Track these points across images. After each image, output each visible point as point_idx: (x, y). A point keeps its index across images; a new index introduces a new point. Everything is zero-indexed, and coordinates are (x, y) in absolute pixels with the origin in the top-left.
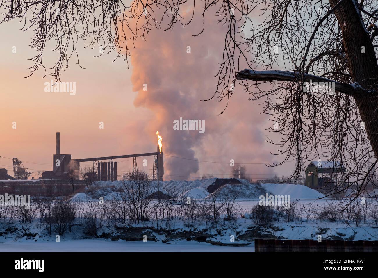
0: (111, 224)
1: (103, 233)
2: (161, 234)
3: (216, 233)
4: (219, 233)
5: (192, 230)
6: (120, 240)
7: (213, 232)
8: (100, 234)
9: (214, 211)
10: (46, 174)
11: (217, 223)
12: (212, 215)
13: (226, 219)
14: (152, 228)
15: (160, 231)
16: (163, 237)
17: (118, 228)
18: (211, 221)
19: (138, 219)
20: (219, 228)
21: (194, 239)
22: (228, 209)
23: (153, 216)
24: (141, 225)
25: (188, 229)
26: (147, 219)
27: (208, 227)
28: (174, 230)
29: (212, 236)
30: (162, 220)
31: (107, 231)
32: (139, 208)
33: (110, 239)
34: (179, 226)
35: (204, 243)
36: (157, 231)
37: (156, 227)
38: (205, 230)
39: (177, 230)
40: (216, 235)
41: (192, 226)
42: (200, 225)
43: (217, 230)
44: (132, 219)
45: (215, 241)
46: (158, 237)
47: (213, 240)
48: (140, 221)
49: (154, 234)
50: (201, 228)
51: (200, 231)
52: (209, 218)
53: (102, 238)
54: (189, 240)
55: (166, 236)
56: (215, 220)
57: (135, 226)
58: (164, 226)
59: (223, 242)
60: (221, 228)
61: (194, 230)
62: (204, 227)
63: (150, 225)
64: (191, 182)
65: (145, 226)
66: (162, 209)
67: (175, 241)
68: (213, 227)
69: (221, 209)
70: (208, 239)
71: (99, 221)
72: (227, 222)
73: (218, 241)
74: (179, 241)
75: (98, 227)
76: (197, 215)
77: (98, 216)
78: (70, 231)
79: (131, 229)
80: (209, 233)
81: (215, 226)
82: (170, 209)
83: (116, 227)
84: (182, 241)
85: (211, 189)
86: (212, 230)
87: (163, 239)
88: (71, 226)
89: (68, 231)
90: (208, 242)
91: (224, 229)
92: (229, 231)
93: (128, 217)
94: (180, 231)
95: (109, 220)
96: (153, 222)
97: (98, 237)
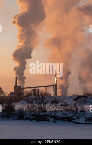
0: (30, 113)
1: (26, 117)
2: (52, 118)
3: (76, 118)
4: (78, 118)
5: (66, 116)
6: (34, 121)
7: (75, 117)
8: (25, 117)
9: (76, 108)
10: (11, 93)
11: (77, 113)
12: (75, 109)
13: (81, 112)
14: (48, 115)
15: (51, 117)
16: (53, 119)
17: (33, 115)
18: (74, 112)
19: (42, 111)
20: (78, 116)
21: (67, 121)
22: (82, 107)
23: (48, 109)
24: (43, 114)
25: (64, 116)
26: (46, 111)
27: (73, 115)
28: (58, 116)
29: (75, 119)
30: (53, 111)
31: (28, 116)
32: (43, 106)
33: (29, 120)
34: (60, 115)
35: (71, 122)
36: (50, 117)
37: (50, 115)
38: (71, 117)
39: (59, 116)
40: (76, 119)
41: (66, 114)
42: (69, 114)
43: (77, 117)
44: (39, 111)
45: (76, 121)
46: (51, 119)
47: (75, 121)
48: (43, 112)
49: (49, 118)
50: (70, 115)
51: (69, 117)
52: (73, 111)
53: (26, 120)
54: (64, 121)
55: (54, 119)
56: (76, 112)
57: (40, 114)
58: (53, 114)
59: (80, 122)
60: (79, 116)
61: (67, 116)
62: (71, 115)
63: (47, 114)
64: (68, 97)
65: (45, 114)
66: (53, 107)
67: (58, 121)
68: (75, 115)
69: (79, 107)
70: (73, 121)
71: (25, 112)
72: (81, 113)
73: (77, 121)
74: (60, 121)
75: (24, 114)
76: (68, 109)
77: (24, 110)
78: (12, 116)
79: (39, 116)
80: (73, 118)
81: (76, 115)
82: (56, 106)
83: (32, 114)
84: (61, 121)
85: (75, 100)
86: (75, 116)
87: (53, 120)
88: (12, 114)
89: (11, 116)
90: (73, 122)
91: (80, 116)
92: (83, 117)
93: (37, 110)
94: (60, 117)
95: (29, 111)
96: (48, 112)
97: (24, 119)
